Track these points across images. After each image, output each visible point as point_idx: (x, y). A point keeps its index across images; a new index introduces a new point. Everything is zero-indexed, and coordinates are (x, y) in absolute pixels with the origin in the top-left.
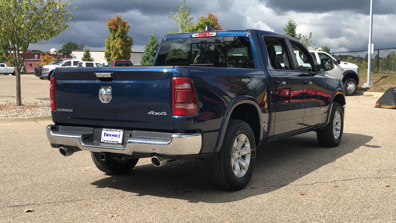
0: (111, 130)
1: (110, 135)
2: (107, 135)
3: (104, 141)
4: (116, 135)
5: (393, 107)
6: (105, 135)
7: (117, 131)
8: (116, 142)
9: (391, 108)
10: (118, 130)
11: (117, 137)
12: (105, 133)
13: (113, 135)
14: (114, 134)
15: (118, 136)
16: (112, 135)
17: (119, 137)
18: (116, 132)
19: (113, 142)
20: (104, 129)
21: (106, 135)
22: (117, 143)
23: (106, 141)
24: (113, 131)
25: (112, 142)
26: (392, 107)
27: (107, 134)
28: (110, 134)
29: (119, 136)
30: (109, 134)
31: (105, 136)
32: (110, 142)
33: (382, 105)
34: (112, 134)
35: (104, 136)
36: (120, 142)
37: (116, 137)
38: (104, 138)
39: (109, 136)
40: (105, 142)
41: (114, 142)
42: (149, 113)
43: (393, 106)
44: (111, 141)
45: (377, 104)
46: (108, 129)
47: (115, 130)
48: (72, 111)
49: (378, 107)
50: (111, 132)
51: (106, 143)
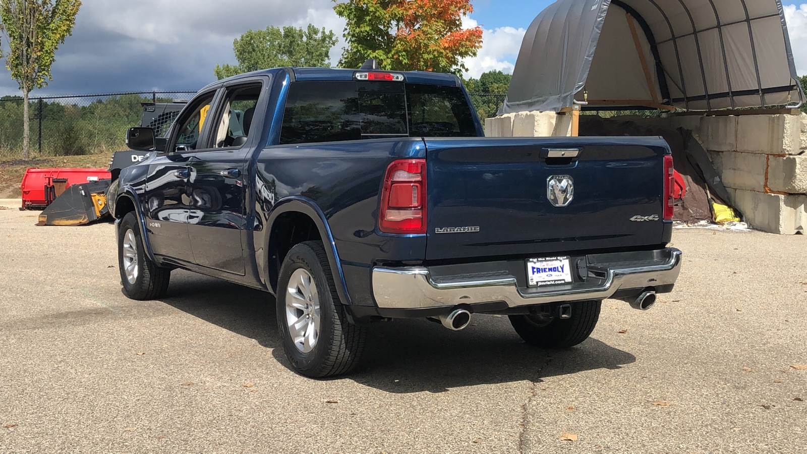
0: (546, 260)
1: (545, 270)
2: (539, 270)
3: (537, 282)
4: (555, 268)
5: (83, 222)
6: (533, 272)
7: (557, 259)
8: (560, 280)
9: (78, 223)
10: (559, 258)
11: (558, 271)
12: (533, 268)
13: (550, 270)
14: (552, 267)
15: (560, 269)
16: (547, 270)
17: (563, 272)
18: (554, 262)
19: (556, 282)
20: (531, 260)
21: (535, 270)
22: (563, 282)
23: (542, 282)
24: (550, 260)
25: (553, 283)
26: (80, 223)
27: (537, 269)
28: (543, 267)
29: (562, 268)
30: (542, 269)
31: (535, 273)
32: (549, 283)
33: (54, 220)
34: (548, 267)
35: (533, 274)
36: (568, 279)
37: (556, 271)
38: (534, 278)
39: (542, 272)
40: (540, 284)
41: (558, 280)
42: (633, 219)
43: (81, 221)
44: (552, 281)
45: (41, 219)
46: (539, 259)
47: (553, 258)
48: (478, 229)
49: (46, 225)
50: (545, 263)
51: (541, 286)
